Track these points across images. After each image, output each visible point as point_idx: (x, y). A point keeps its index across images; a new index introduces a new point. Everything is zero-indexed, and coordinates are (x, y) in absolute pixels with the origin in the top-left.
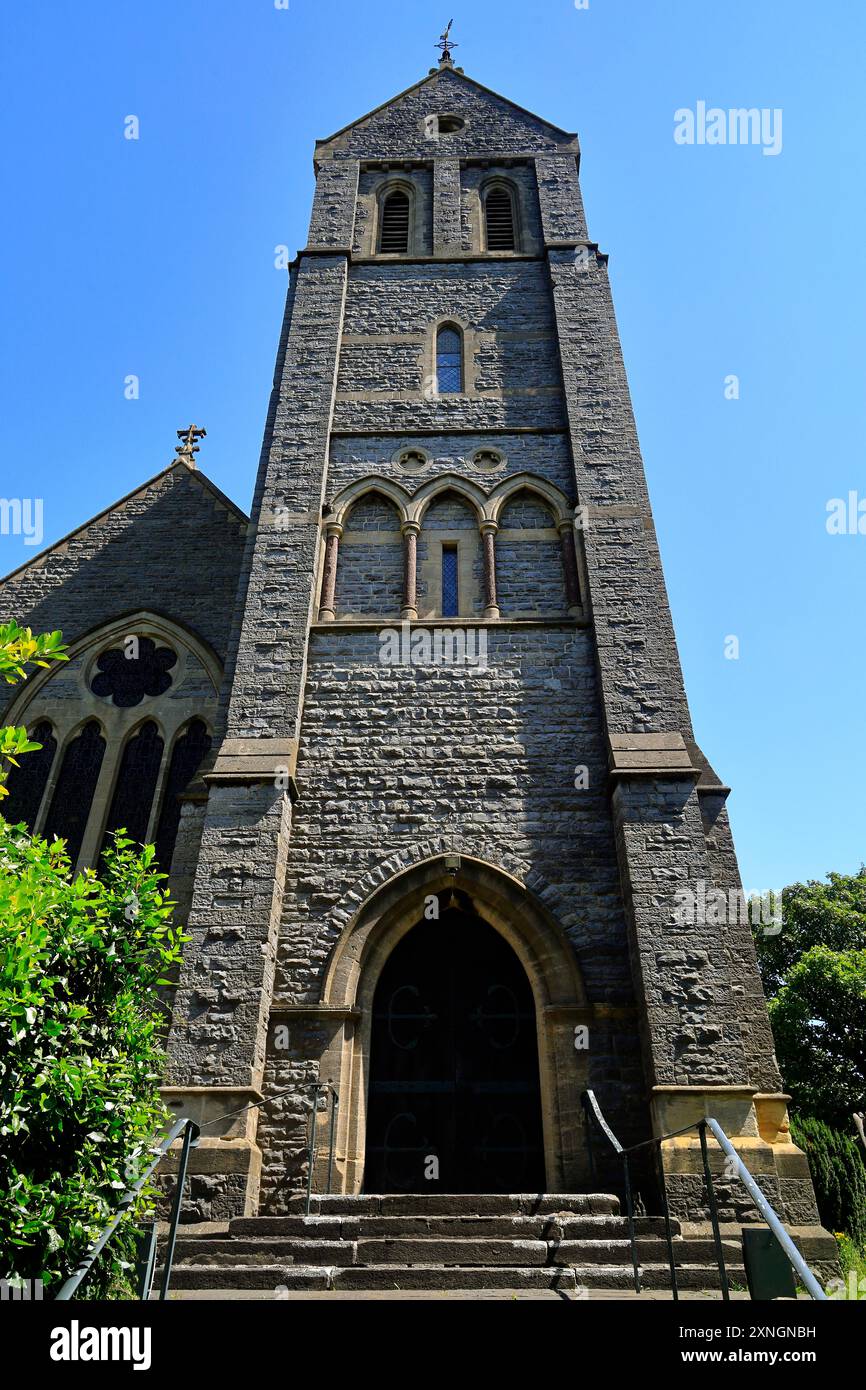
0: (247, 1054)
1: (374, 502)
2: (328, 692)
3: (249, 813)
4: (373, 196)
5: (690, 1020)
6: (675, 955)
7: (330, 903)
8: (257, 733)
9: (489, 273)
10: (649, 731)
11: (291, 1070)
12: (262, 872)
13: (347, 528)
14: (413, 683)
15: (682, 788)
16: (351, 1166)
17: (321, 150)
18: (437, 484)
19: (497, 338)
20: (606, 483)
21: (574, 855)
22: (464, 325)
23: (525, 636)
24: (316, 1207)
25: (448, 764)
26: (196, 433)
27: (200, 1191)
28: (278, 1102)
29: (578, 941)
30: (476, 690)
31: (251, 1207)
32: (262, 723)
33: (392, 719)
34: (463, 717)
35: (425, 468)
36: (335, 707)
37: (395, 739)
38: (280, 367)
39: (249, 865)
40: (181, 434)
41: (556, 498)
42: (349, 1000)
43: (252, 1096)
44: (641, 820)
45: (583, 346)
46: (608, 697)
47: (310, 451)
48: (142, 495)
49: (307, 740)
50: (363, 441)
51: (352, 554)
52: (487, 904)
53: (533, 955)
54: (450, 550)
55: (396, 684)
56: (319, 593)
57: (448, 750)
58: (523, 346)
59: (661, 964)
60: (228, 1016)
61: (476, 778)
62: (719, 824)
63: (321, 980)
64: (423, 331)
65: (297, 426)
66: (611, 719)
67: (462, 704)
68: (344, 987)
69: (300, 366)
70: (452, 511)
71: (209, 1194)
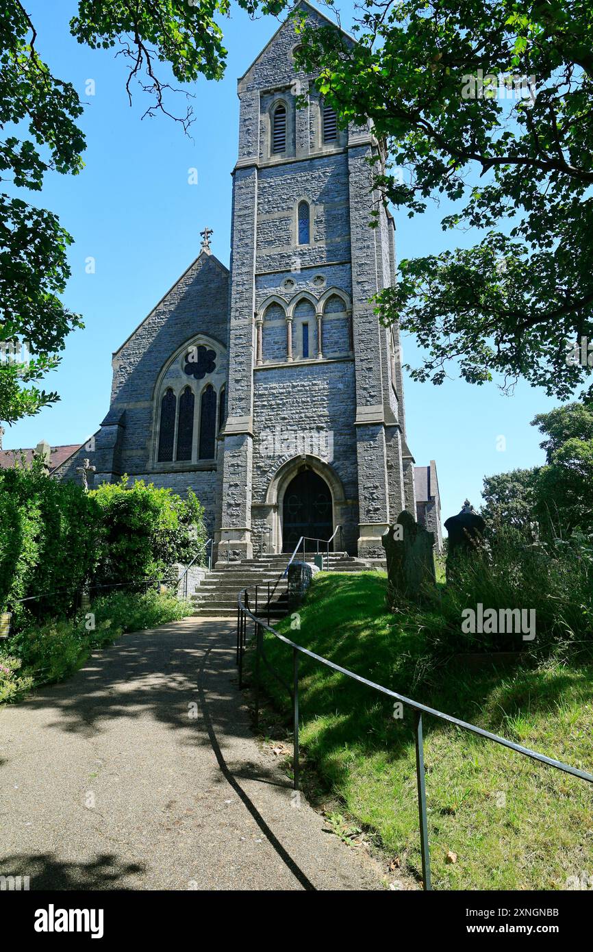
0: (244, 519)
1: (274, 307)
2: (261, 395)
3: (237, 445)
4: (267, 114)
5: (372, 505)
6: (369, 485)
7: (267, 471)
8: (238, 415)
9: (321, 165)
10: (371, 405)
11: (259, 522)
12: (243, 465)
13: (265, 319)
14: (291, 389)
15: (378, 427)
16: (278, 547)
17: (240, 85)
18: (298, 296)
19: (324, 208)
20: (365, 291)
21: (344, 452)
22: (310, 202)
23: (331, 366)
24: (264, 557)
25: (303, 421)
26: (208, 233)
27: (235, 553)
28: (255, 531)
29: (343, 480)
30: (312, 391)
31: (250, 556)
32: (239, 411)
33: (284, 404)
34: (308, 402)
35: (294, 288)
36: (264, 401)
37: (285, 412)
38: (232, 238)
39: (239, 462)
40: (202, 234)
41: (346, 298)
42: (274, 501)
43: (248, 530)
44: (363, 441)
45: (361, 212)
46: (358, 392)
47: (247, 287)
48: (189, 273)
49: (255, 415)
50: (268, 276)
51: (268, 332)
52: (317, 469)
53: (331, 485)
54: (305, 326)
55: (284, 390)
56: (256, 353)
57: (303, 415)
58: (335, 212)
59: (365, 488)
60: (238, 508)
61: (312, 425)
62: (394, 438)
63: (265, 495)
64: (291, 208)
65: (241, 274)
66: (358, 401)
67: (308, 397)
68: (273, 497)
69: (240, 240)
70: (305, 307)
71: (238, 555)
